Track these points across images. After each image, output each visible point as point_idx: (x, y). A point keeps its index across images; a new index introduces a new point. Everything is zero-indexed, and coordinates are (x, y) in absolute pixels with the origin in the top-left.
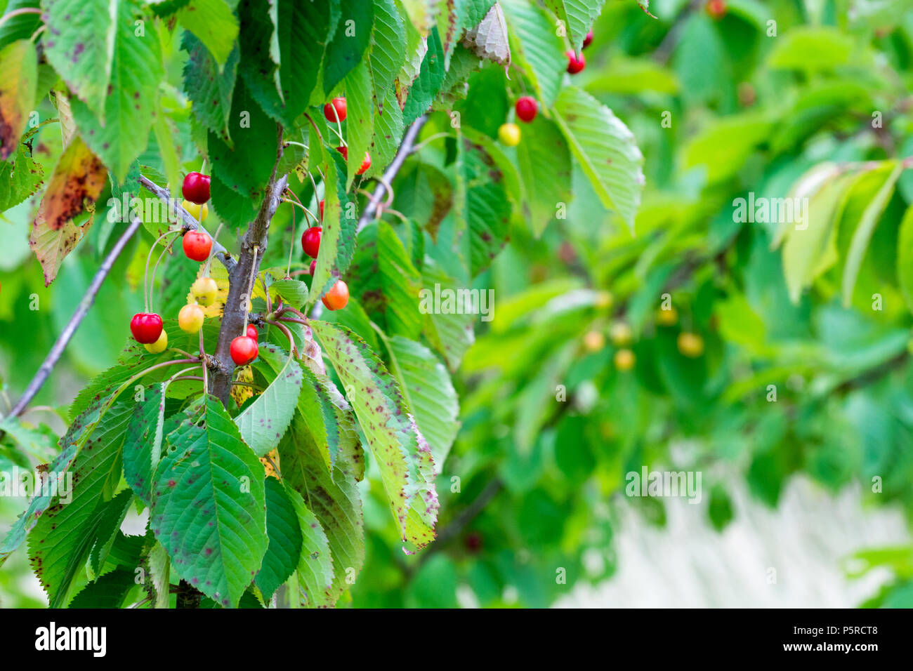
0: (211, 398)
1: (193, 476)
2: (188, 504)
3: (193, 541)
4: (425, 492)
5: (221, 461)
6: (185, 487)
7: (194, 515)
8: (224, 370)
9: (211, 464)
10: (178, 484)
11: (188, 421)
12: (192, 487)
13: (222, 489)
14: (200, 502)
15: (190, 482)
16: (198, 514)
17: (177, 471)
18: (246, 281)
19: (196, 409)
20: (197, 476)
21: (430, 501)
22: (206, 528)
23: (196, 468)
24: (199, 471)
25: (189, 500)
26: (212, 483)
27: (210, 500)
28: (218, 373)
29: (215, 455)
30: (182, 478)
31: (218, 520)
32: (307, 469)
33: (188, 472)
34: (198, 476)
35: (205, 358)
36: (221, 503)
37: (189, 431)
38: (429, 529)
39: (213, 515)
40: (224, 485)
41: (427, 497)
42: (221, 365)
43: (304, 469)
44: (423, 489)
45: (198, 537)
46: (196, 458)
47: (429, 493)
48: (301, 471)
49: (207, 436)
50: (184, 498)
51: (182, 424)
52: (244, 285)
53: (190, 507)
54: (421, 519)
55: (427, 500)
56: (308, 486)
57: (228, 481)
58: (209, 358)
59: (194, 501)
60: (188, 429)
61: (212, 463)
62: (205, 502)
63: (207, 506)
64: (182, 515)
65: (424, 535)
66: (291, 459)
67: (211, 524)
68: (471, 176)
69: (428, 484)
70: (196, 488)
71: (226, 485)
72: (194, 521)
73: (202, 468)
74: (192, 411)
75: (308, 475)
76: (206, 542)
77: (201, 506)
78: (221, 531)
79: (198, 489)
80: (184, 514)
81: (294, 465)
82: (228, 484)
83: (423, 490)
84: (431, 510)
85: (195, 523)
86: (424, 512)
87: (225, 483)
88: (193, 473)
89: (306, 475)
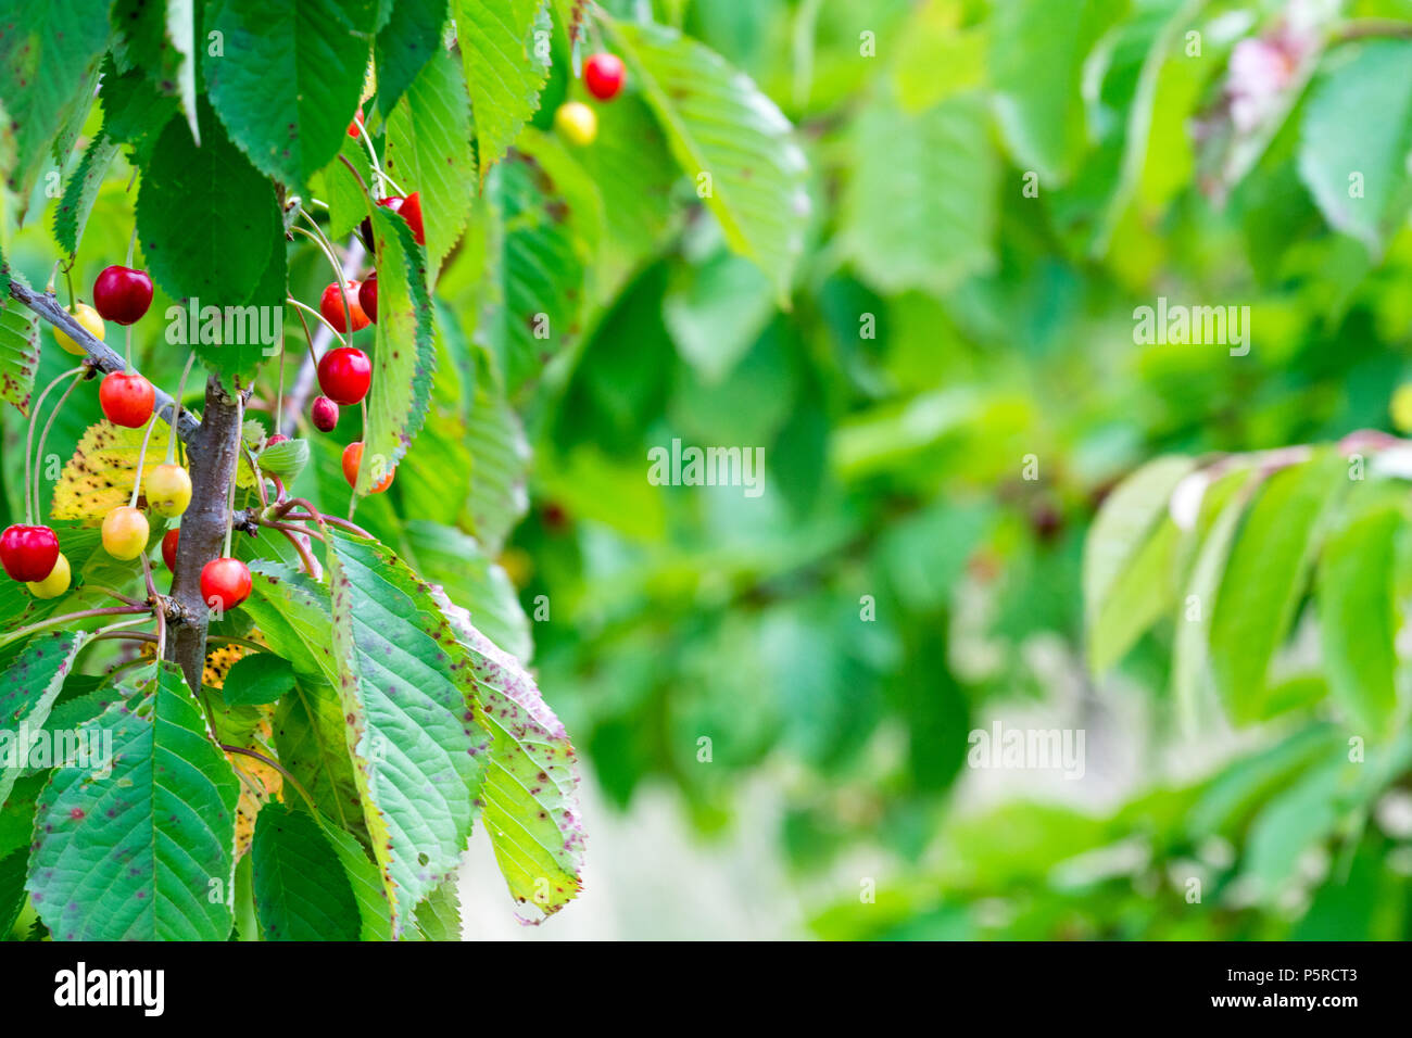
0: (167, 667)
1: (117, 804)
2: (105, 853)
3: (105, 924)
4: (562, 812)
5: (172, 781)
6: (101, 822)
7: (112, 877)
8: (193, 620)
9: (153, 785)
10: (89, 816)
11: (122, 704)
12: (114, 822)
13: (166, 831)
14: (126, 851)
15: (112, 814)
16: (119, 875)
17: (90, 793)
18: (220, 454)
19: (140, 683)
20: (126, 804)
21: (571, 827)
22: (132, 902)
23: (125, 789)
24: (128, 796)
25: (106, 848)
26: (152, 819)
27: (144, 851)
28: (182, 626)
29: (162, 769)
30: (96, 806)
31: (155, 889)
32: (340, 785)
33: (109, 795)
34: (126, 806)
35: (159, 602)
36: (164, 857)
37: (121, 722)
38: (570, 879)
39: (148, 879)
40: (171, 824)
41: (564, 821)
42: (186, 612)
43: (337, 787)
44: (557, 807)
45: (116, 916)
46: (127, 771)
47: (567, 814)
48: (331, 791)
49: (153, 735)
50: (97, 843)
51: (109, 709)
52: (217, 462)
53: (106, 859)
54: (554, 863)
55: (564, 827)
56: (346, 817)
57: (180, 816)
58: (165, 603)
59: (114, 850)
60: (119, 719)
61: (156, 784)
62: (135, 854)
63: (138, 862)
64: (91, 872)
65: (560, 890)
66: (308, 769)
67: (141, 895)
68: (512, 210)
69: (565, 797)
70: (120, 826)
71: (175, 822)
72: (111, 885)
73: (135, 791)
74: (131, 688)
75: (343, 795)
76: (129, 926)
77: (126, 860)
78: (158, 909)
79: (124, 829)
80: (94, 872)
81: (315, 780)
82: (179, 822)
83: (558, 809)
84: (573, 844)
85: (113, 890)
86: (559, 848)
87: (173, 819)
88: (118, 798)
89: (340, 797)
